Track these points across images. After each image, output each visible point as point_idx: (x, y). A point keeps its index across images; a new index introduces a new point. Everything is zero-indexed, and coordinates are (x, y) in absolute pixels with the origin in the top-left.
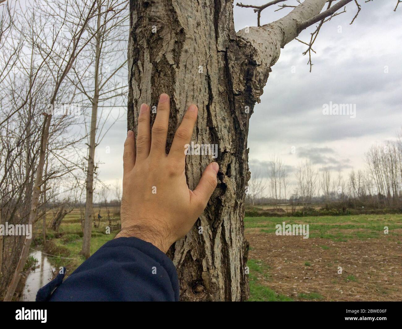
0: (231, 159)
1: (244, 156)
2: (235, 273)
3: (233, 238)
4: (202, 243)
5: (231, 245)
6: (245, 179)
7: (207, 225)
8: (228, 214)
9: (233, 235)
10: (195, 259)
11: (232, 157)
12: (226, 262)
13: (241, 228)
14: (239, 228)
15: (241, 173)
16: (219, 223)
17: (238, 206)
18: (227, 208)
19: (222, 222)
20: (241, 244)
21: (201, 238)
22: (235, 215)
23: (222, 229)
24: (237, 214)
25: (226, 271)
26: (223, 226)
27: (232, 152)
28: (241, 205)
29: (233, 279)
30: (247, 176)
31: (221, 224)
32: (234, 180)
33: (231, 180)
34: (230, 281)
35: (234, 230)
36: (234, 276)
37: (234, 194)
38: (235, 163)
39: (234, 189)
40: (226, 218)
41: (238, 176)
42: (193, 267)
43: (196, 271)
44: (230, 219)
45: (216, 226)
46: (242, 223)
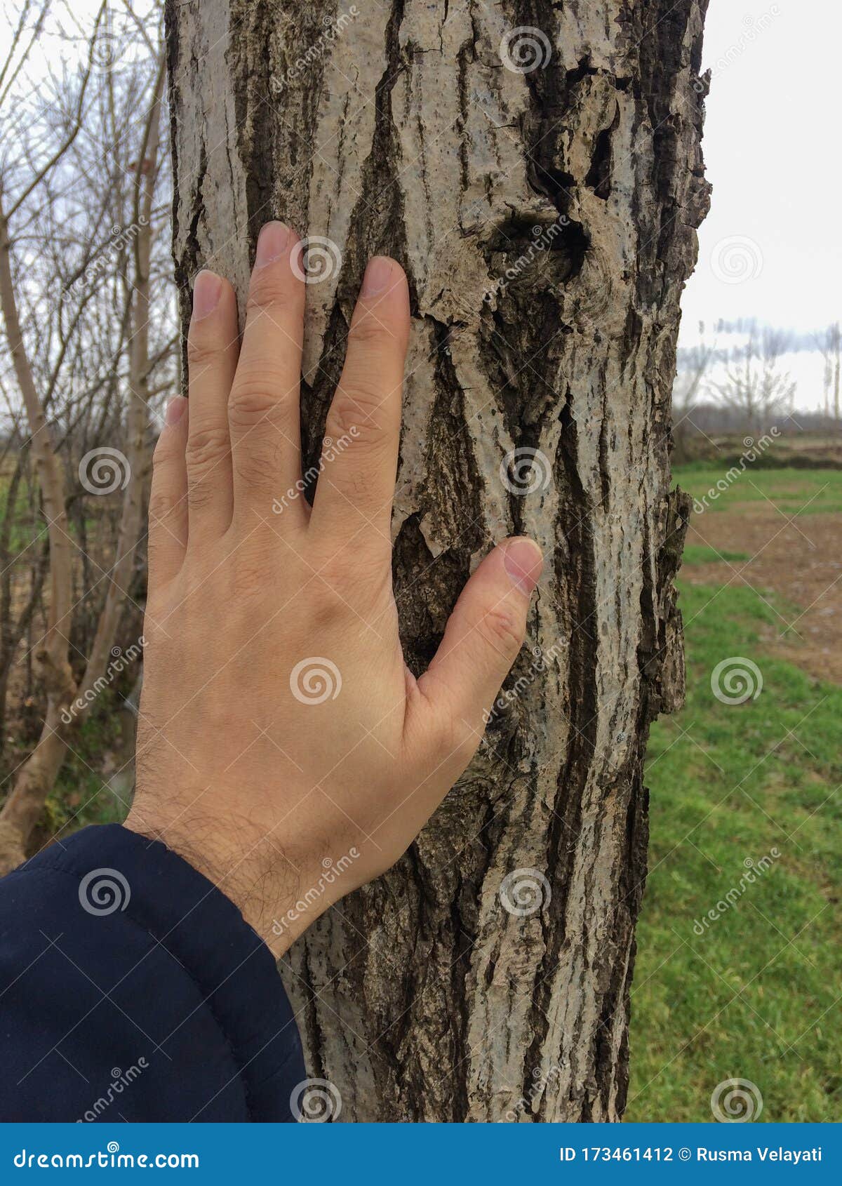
0: (611, 107)
1: (679, 103)
2: (618, 611)
3: (611, 473)
4: (470, 486)
5: (605, 503)
6: (682, 212)
7: (493, 412)
8: (595, 370)
9: (615, 460)
10: (437, 549)
11: (620, 95)
12: (579, 566)
13: (653, 436)
14: (645, 431)
15: (661, 184)
16: (549, 407)
17: (644, 338)
18: (589, 341)
19: (563, 400)
20: (650, 501)
21: (465, 468)
22: (627, 376)
23: (563, 431)
24: (639, 373)
25: (575, 601)
26: (565, 416)
27: (620, 73)
28: (655, 333)
29: (605, 633)
30: (690, 197)
31: (557, 411)
32: (624, 210)
33: (612, 210)
34: (594, 643)
35: (622, 441)
36: (612, 622)
37: (626, 277)
38: (634, 130)
39: (624, 256)
40: (582, 386)
41: (647, 195)
42: (432, 582)
43: (448, 598)
44: (601, 389)
45: (533, 417)
46: (658, 413)
